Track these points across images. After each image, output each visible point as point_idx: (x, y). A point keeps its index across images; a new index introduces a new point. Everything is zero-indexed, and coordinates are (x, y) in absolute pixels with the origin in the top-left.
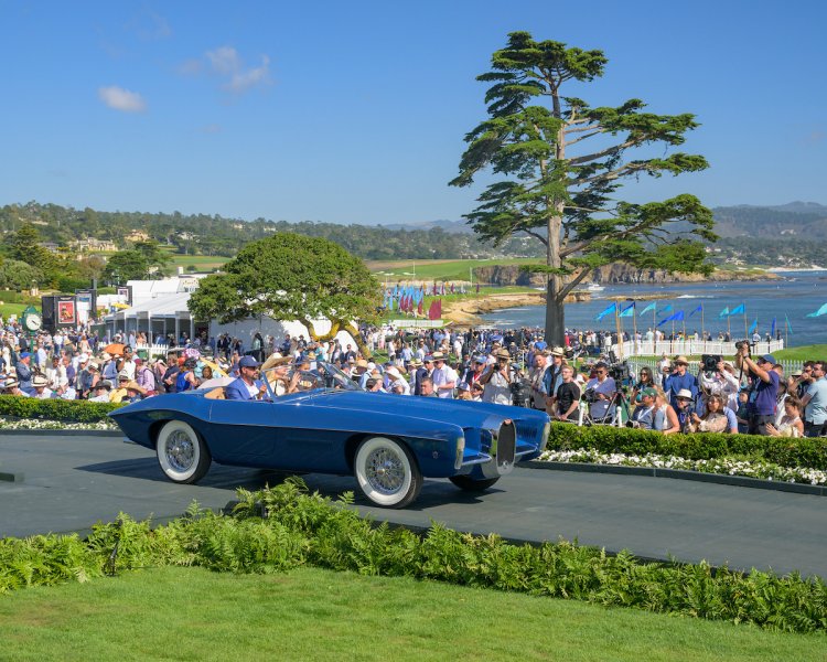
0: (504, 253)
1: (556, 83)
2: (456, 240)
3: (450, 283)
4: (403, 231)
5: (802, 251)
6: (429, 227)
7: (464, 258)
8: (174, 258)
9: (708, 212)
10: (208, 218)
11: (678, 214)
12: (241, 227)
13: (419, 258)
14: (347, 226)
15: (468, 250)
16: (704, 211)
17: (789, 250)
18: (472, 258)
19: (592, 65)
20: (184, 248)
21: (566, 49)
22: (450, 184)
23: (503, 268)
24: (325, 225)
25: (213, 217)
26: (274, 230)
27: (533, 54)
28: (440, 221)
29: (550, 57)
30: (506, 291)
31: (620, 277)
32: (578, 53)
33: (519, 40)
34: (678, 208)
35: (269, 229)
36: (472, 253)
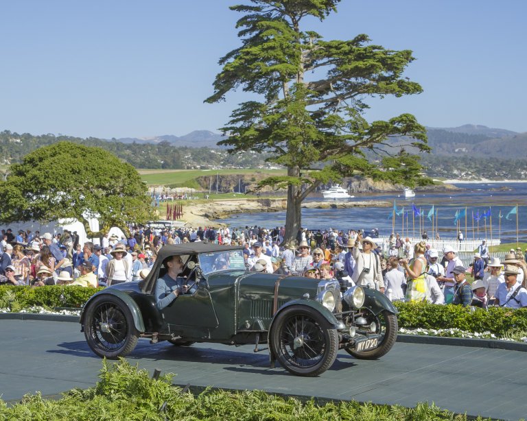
0: (222, 165)
1: (297, 18)
2: (181, 153)
4: (134, 144)
5: (473, 166)
6: (157, 141)
7: (188, 168)
9: (423, 129)
11: (396, 130)
13: (149, 168)
14: (85, 139)
15: (191, 161)
17: (461, 165)
18: (195, 168)
22: (204, 101)
23: (223, 177)
26: (19, 141)
28: (167, 136)
34: (399, 126)
35: (15, 140)
36: (195, 164)
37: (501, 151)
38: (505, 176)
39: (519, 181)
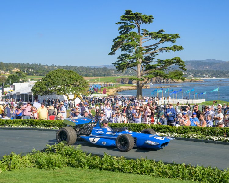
0: (125, 75)
1: (139, 25)
2: (110, 71)
3: (109, 83)
4: (95, 68)
5: (210, 73)
6: (102, 67)
7: (113, 76)
8: (27, 76)
9: (183, 62)
10: (37, 65)
11: (174, 63)
12: (47, 67)
13: (100, 76)
14: (78, 67)
16: (182, 62)
17: (206, 73)
18: (115, 76)
19: (149, 20)
20: (30, 73)
21: (142, 15)
22: (108, 54)
23: (124, 79)
24: (72, 66)
25: (39, 64)
26: (57, 68)
27: (132, 17)
28: (106, 65)
29: (137, 17)
30: (125, 86)
31: (158, 81)
32: (145, 16)
33: (128, 12)
34: (175, 61)
35: (55, 68)
36: (115, 74)
37: (220, 68)
38: (221, 76)
39: (227, 78)
